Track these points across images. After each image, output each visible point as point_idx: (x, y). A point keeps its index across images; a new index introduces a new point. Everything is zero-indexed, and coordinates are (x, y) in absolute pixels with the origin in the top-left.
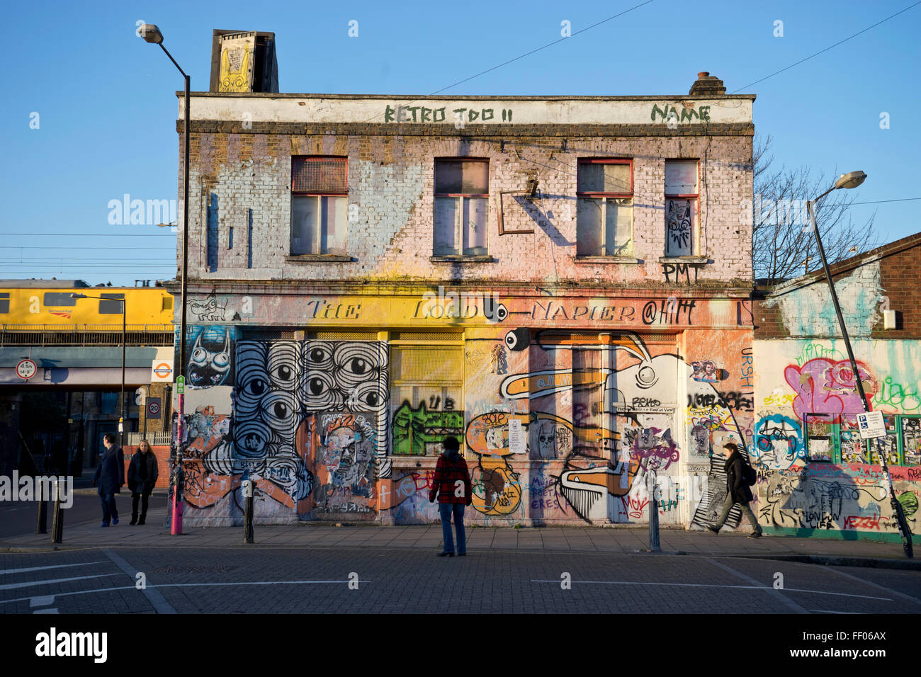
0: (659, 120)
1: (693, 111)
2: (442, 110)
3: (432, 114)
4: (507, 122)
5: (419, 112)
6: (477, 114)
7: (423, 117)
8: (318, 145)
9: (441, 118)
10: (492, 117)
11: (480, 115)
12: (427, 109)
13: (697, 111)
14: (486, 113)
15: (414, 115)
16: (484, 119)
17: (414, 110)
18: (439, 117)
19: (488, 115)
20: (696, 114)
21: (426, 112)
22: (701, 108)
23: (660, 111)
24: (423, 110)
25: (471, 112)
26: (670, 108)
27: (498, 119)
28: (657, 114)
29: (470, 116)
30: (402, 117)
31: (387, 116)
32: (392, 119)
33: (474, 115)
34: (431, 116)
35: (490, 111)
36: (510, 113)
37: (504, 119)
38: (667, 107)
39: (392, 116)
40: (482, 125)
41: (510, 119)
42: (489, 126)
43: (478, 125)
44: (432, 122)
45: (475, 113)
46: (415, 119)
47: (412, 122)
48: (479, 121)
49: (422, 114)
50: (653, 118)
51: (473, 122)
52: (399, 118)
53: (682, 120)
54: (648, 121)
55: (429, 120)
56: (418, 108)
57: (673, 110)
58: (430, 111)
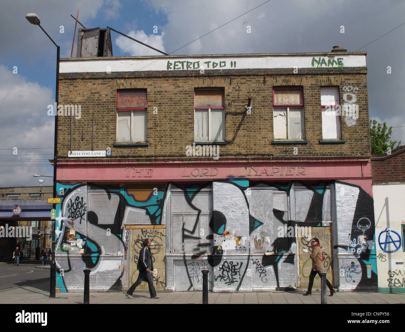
0: (316, 66)
1: (334, 61)
2: (198, 63)
3: (192, 64)
4: (233, 68)
5: (185, 64)
6: (217, 64)
7: (188, 66)
8: (131, 83)
9: (197, 67)
10: (225, 65)
11: (219, 65)
12: (190, 62)
13: (336, 61)
14: (222, 64)
15: (183, 65)
16: (220, 66)
17: (182, 63)
18: (196, 66)
19: (223, 64)
20: (336, 62)
21: (189, 64)
22: (338, 59)
23: (316, 61)
24: (188, 63)
25: (214, 63)
26: (321, 59)
27: (228, 67)
28: (315, 62)
29: (213, 65)
30: (176, 67)
31: (168, 67)
32: (171, 68)
33: (215, 65)
34: (192, 66)
35: (224, 62)
36: (235, 63)
37: (232, 66)
38: (320, 59)
39: (171, 66)
40: (220, 70)
41: (235, 66)
42: (223, 70)
43: (217, 70)
44: (192, 69)
45: (216, 63)
46: (183, 68)
47: (181, 69)
48: (218, 68)
49: (187, 65)
50: (313, 64)
51: (215, 68)
52: (174, 68)
53: (328, 65)
54: (310, 66)
55: (191, 68)
56: (185, 62)
57: (323, 60)
58: (191, 63)
